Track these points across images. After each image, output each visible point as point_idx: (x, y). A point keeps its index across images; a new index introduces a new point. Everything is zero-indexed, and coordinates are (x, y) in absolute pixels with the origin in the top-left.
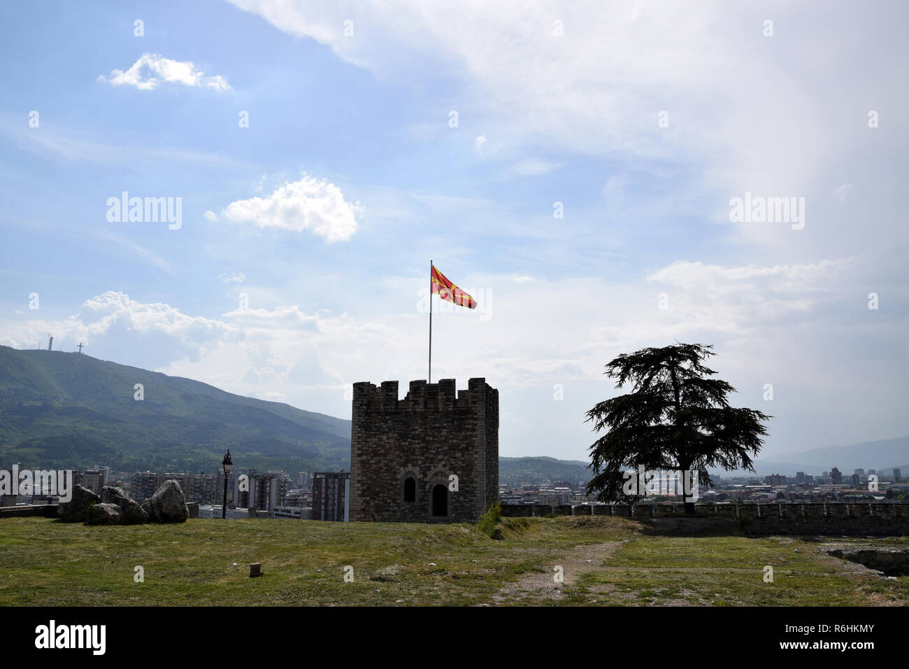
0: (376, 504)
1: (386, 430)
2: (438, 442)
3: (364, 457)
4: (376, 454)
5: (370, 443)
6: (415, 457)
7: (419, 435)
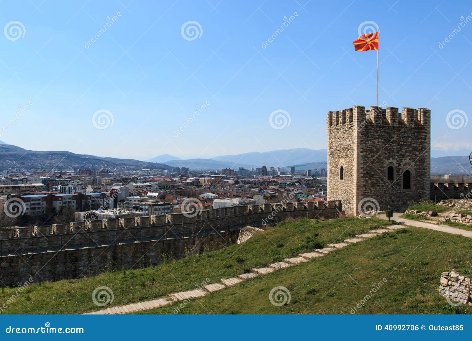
0: (371, 182)
1: (377, 137)
2: (406, 145)
3: (365, 153)
4: (371, 151)
5: (368, 145)
6: (394, 154)
7: (396, 141)
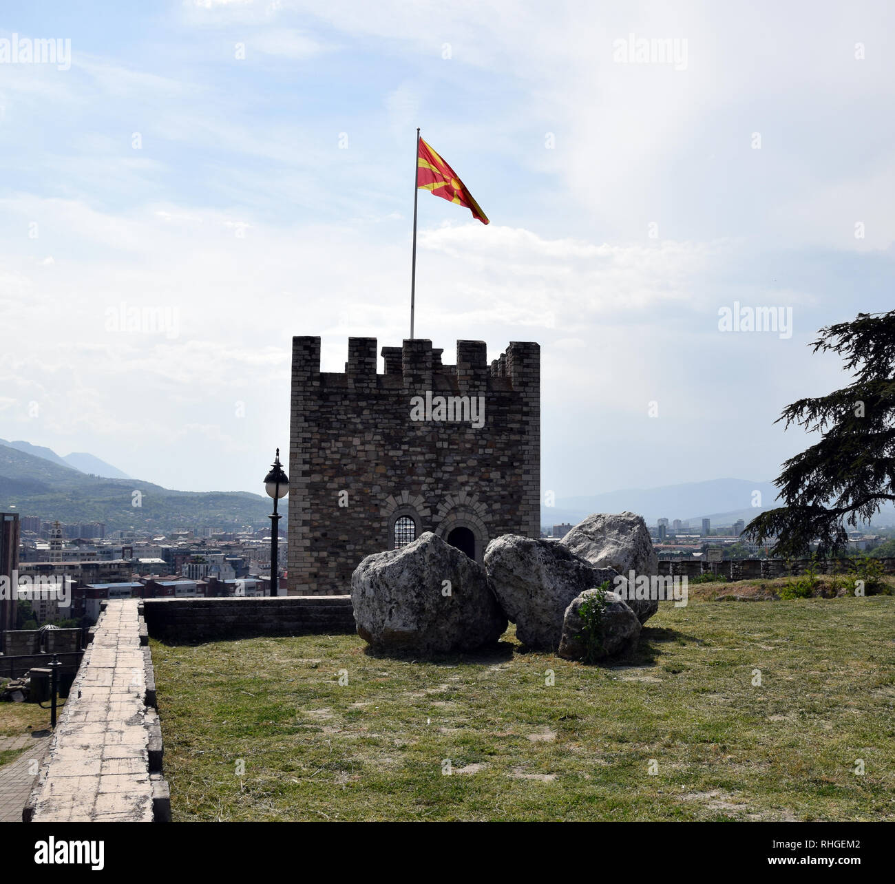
1: (360, 427)
2: (457, 452)
3: (316, 478)
4: (338, 470)
5: (328, 452)
6: (415, 478)
7: (422, 438)
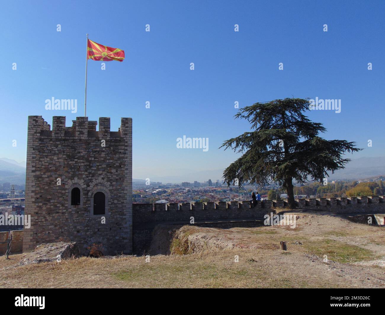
0: (47, 208)
1: (57, 152)
2: (98, 162)
3: (38, 173)
4: (47, 170)
5: (43, 162)
6: (80, 172)
7: (83, 157)
